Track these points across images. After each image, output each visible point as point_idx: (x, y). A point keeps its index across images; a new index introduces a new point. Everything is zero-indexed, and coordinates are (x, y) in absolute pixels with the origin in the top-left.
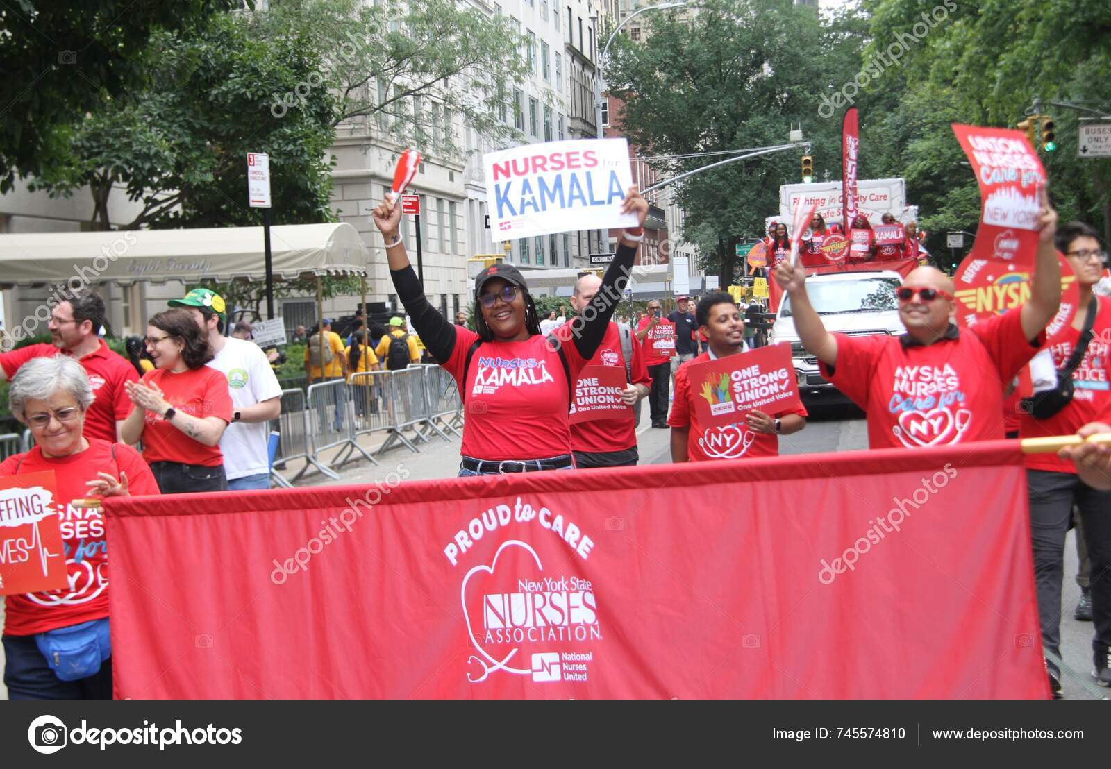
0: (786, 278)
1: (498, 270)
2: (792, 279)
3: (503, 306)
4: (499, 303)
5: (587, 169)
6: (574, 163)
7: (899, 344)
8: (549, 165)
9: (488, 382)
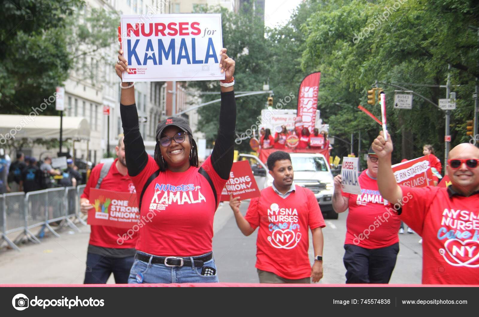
0: (380, 148)
1: (174, 121)
2: (383, 149)
3: (177, 146)
4: (174, 144)
5: (194, 36)
6: (184, 31)
7: (446, 194)
8: (167, 31)
9: (160, 202)
